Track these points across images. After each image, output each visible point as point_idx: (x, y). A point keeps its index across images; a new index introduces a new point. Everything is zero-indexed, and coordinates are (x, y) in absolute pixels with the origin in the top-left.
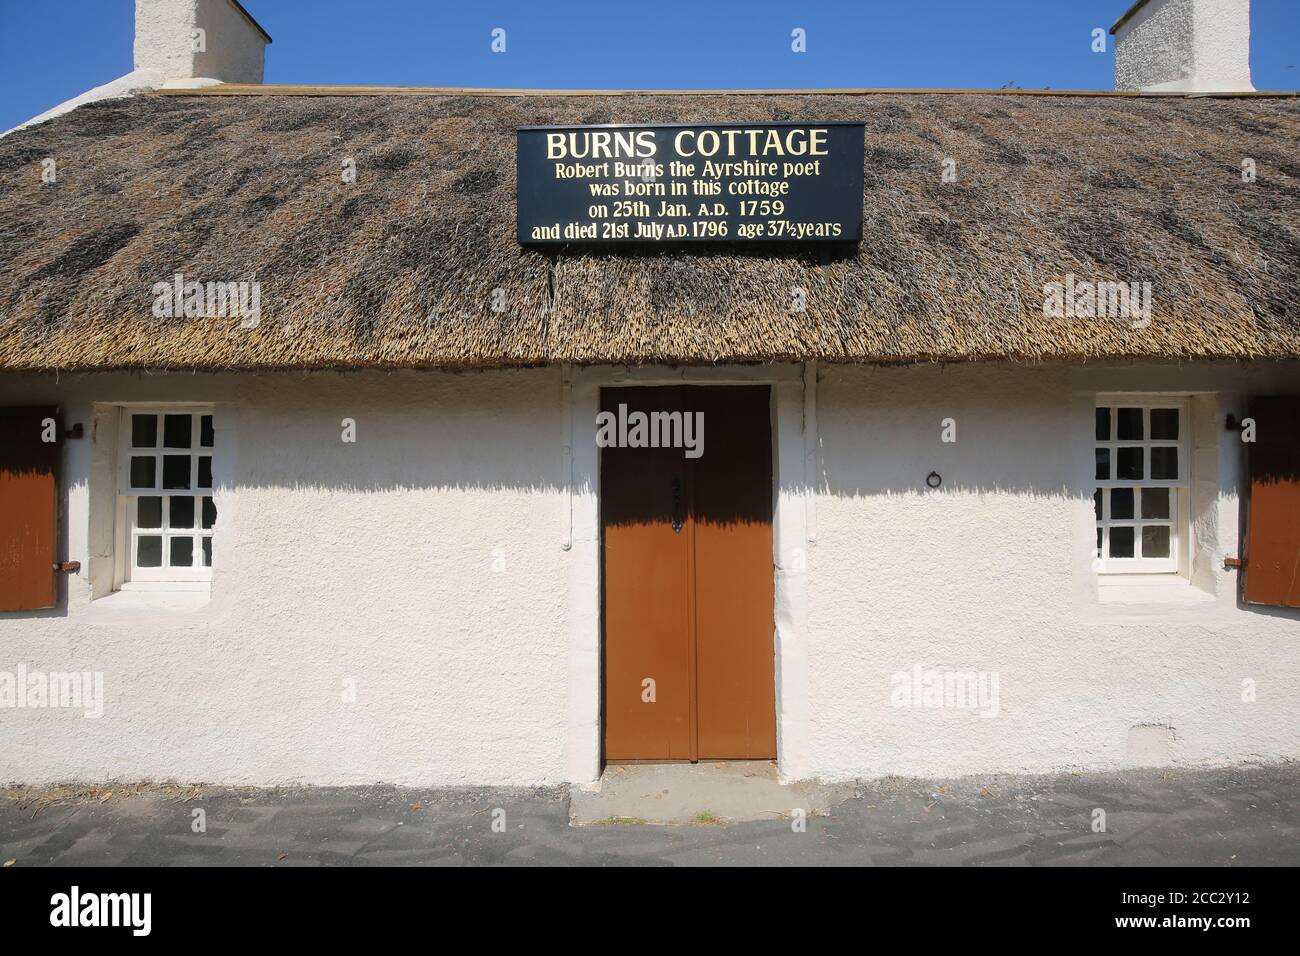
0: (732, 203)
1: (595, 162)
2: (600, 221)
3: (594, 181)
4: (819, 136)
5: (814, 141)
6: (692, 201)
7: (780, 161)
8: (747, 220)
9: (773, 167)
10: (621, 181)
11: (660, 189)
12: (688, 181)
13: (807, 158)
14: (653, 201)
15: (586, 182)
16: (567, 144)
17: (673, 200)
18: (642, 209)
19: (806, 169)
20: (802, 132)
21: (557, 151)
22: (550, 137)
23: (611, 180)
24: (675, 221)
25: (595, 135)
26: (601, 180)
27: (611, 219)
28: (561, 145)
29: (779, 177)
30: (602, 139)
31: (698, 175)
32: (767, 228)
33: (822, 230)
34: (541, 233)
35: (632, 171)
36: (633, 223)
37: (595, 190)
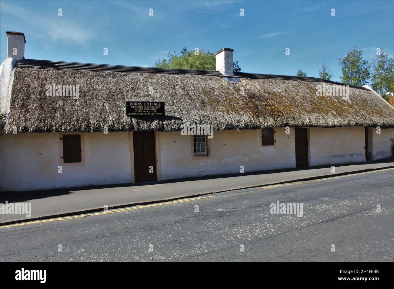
0: (151, 111)
1: (135, 106)
2: (136, 113)
3: (135, 108)
4: (160, 104)
6: (146, 111)
7: (156, 106)
8: (153, 113)
9: (155, 107)
10: (138, 108)
11: (143, 109)
12: (146, 108)
13: (159, 106)
14: (142, 110)
15: (134, 108)
17: (144, 110)
18: (141, 111)
19: (159, 107)
21: (131, 105)
23: (137, 108)
24: (145, 113)
26: (136, 108)
27: (137, 112)
28: (131, 104)
29: (156, 108)
31: (147, 108)
32: (155, 114)
33: (160, 114)
34: (129, 114)
35: (140, 107)
36: (140, 113)
37: (135, 109)
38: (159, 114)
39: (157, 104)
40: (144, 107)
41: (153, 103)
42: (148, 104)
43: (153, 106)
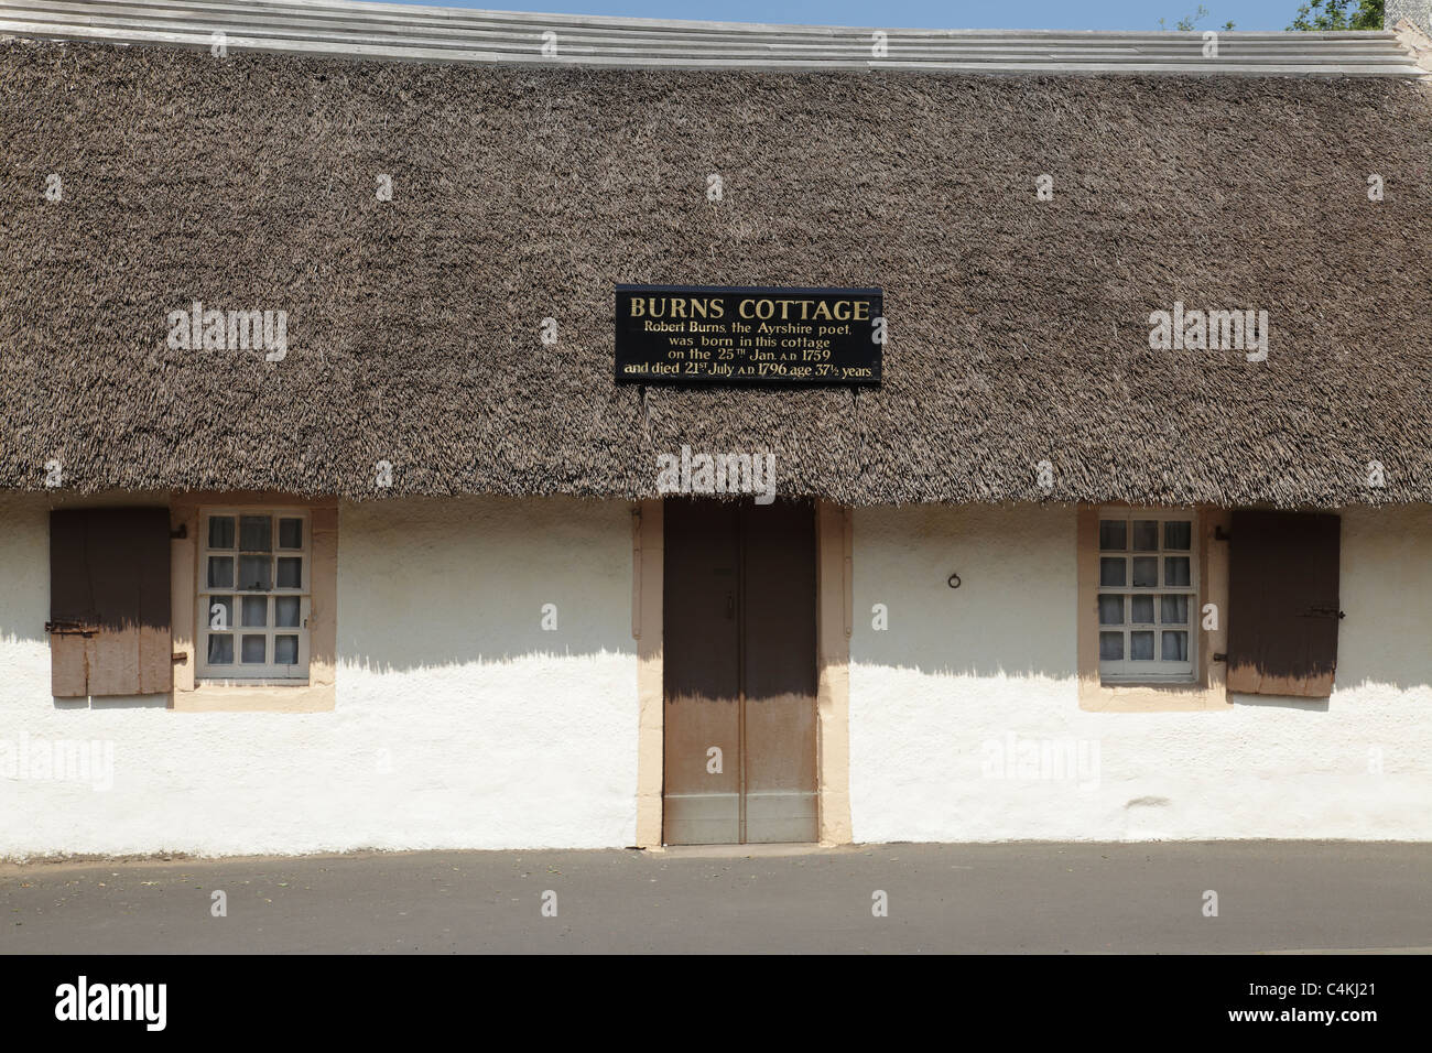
1: (678, 320)
3: (673, 334)
4: (862, 306)
16: (647, 307)
20: (848, 303)
22: (634, 300)
23: (687, 334)
30: (678, 304)
32: (816, 369)
33: (861, 372)
34: (631, 369)
37: (673, 341)
38: (849, 372)
39: (842, 310)
40: (736, 327)
41: (805, 304)
42: (765, 309)
43: (804, 323)
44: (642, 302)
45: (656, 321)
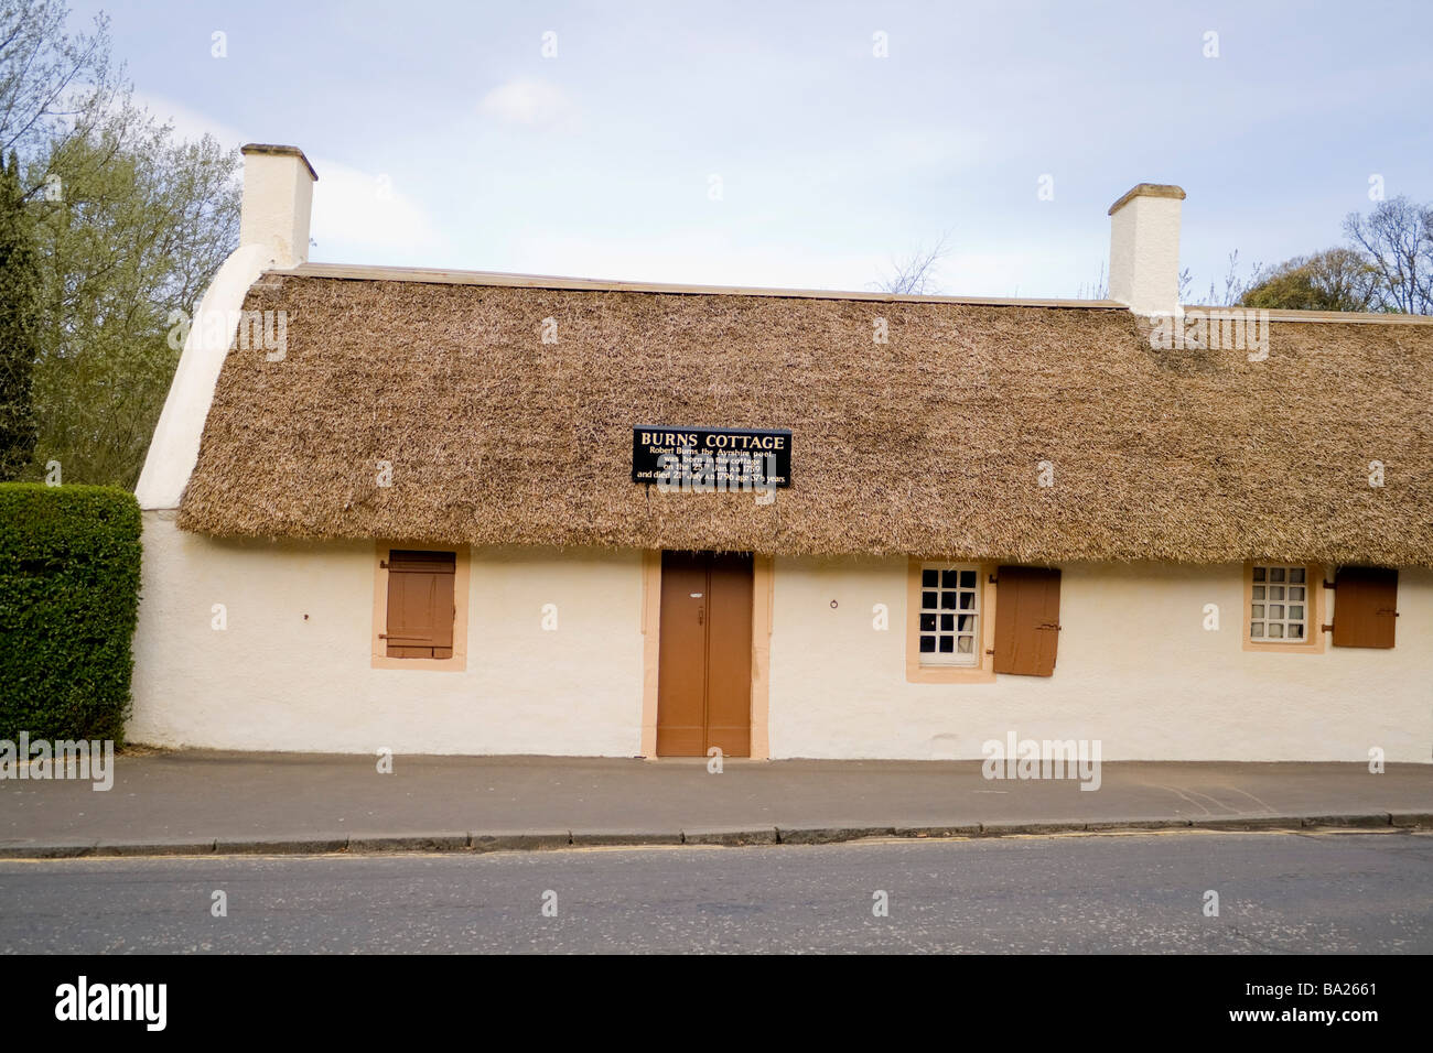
1: (670, 446)
4: (779, 441)
5: (776, 443)
16: (651, 438)
20: (771, 439)
22: (644, 434)
25: (667, 435)
30: (670, 437)
34: (640, 475)
42: (722, 441)
43: (745, 450)
44: (649, 435)
45: (657, 447)
